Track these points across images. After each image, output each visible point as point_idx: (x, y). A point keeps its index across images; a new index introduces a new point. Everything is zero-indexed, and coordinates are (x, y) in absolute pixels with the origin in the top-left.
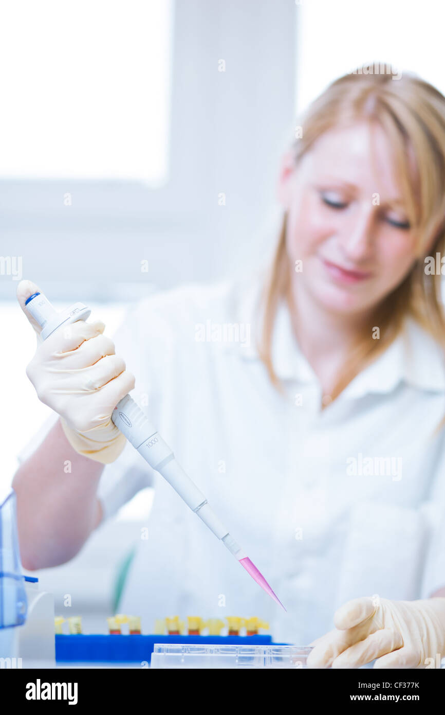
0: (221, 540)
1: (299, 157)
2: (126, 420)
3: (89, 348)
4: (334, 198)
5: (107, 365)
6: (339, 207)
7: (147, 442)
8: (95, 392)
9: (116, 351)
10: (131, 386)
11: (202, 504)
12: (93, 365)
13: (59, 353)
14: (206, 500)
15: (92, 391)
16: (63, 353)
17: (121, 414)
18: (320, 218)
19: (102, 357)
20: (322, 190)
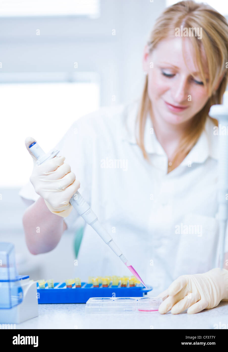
0: (119, 257)
1: (151, 50)
2: (76, 203)
3: (60, 170)
4: (168, 72)
5: (68, 178)
6: (170, 76)
7: (86, 213)
8: (62, 191)
9: (71, 171)
10: (79, 187)
11: (111, 241)
12: (62, 178)
13: (47, 173)
14: (112, 239)
15: (61, 191)
16: (49, 172)
17: (74, 200)
18: (162, 82)
19: (66, 175)
20: (162, 69)
